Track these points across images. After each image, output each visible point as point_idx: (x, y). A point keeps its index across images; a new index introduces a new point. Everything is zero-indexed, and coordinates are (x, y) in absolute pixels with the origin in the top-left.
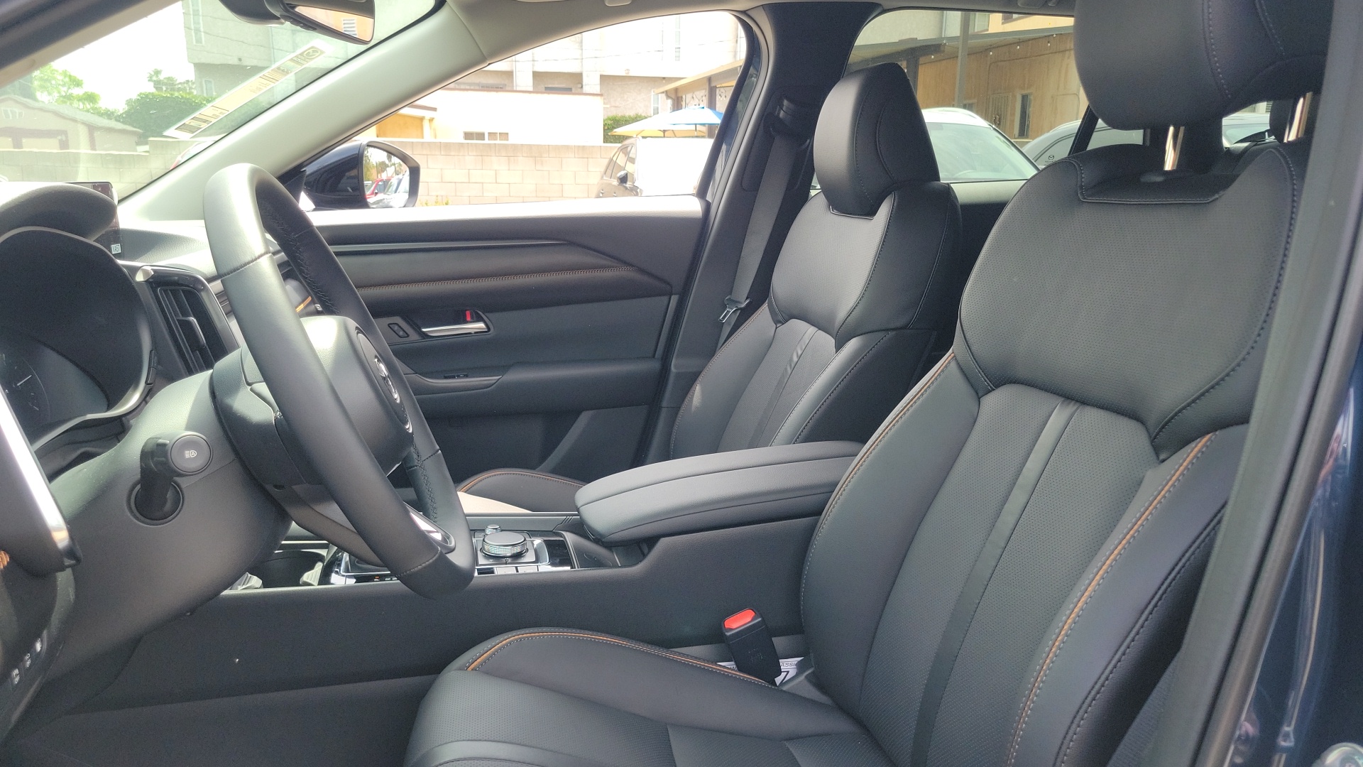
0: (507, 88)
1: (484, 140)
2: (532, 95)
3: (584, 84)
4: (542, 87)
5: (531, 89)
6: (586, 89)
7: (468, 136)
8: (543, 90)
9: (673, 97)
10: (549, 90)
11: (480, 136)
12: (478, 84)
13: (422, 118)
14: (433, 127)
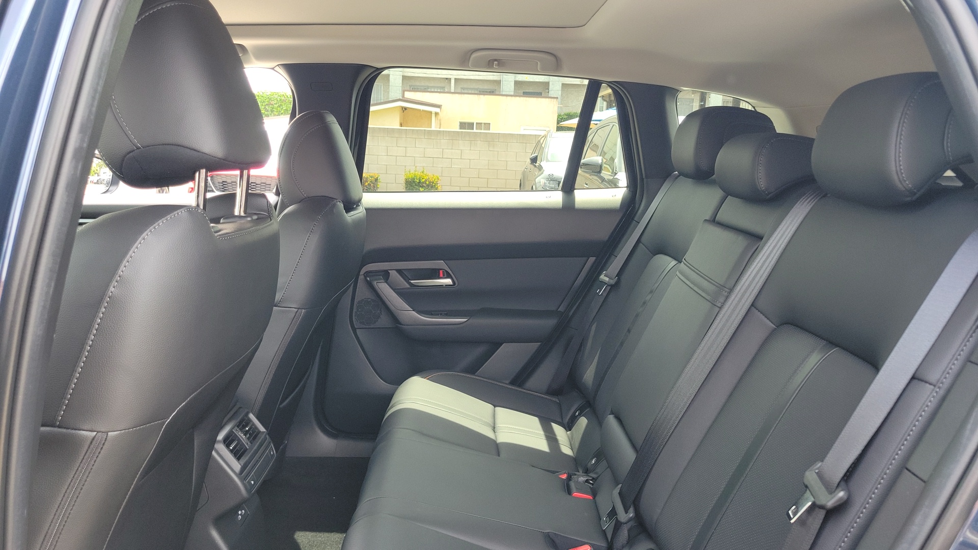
0: (497, 93)
1: (473, 129)
2: (513, 98)
3: (550, 90)
4: (521, 92)
5: (512, 93)
6: (551, 94)
7: (463, 125)
8: (522, 94)
9: (608, 100)
10: (527, 94)
11: (470, 125)
12: (477, 89)
13: (431, 113)
14: (439, 118)
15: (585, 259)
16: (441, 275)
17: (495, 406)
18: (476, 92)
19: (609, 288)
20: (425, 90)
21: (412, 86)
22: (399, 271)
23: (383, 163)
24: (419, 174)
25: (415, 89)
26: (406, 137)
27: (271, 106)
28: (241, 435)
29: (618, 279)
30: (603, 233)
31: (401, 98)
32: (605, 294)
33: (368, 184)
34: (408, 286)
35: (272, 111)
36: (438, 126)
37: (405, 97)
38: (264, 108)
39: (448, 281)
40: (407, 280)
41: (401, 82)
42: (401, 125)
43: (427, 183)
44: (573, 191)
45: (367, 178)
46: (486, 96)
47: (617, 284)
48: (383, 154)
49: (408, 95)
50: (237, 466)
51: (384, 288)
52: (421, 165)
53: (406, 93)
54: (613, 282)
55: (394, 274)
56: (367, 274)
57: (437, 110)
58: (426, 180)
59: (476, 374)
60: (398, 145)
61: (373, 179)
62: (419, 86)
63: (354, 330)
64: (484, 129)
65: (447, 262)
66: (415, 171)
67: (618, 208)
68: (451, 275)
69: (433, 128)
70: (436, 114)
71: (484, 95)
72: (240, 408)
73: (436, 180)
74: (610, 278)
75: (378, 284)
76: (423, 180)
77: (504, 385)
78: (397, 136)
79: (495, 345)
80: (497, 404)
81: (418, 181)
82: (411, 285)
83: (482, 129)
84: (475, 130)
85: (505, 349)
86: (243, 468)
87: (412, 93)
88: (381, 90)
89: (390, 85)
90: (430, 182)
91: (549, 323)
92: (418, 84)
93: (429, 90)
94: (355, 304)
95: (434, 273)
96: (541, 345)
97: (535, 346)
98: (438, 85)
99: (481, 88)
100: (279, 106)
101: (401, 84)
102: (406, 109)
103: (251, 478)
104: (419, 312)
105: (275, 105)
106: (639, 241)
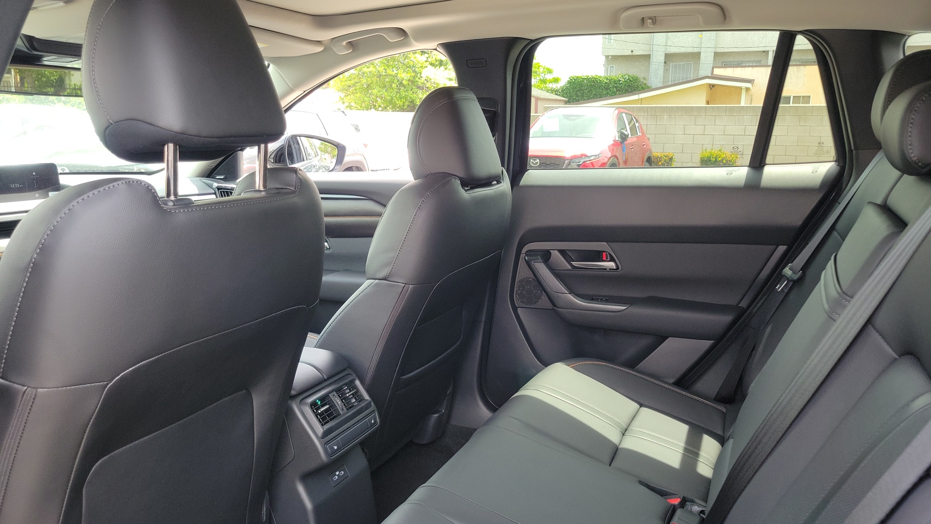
13: (741, 88)
14: (750, 94)
15: (772, 247)
16: (604, 259)
17: (641, 405)
18: (798, 63)
19: (791, 283)
20: (739, 65)
21: (724, 62)
22: (562, 252)
23: (680, 143)
24: (715, 152)
25: (726, 65)
26: (706, 115)
27: (581, 92)
28: (338, 402)
29: (802, 273)
30: (795, 217)
31: (710, 75)
32: (786, 291)
33: (662, 164)
34: (570, 268)
35: (582, 96)
36: (749, 102)
37: (714, 73)
38: (575, 94)
39: (611, 265)
40: (569, 259)
41: (712, 59)
42: (708, 103)
43: (724, 161)
44: (763, 166)
45: (661, 157)
46: (807, 67)
47: (801, 280)
48: (681, 133)
49: (717, 72)
50: (320, 430)
51: (542, 269)
52: (721, 143)
53: (715, 69)
54: (796, 277)
55: (556, 255)
56: (530, 253)
57: (749, 85)
58: (723, 159)
59: (635, 369)
60: (696, 124)
61: (667, 158)
62: (732, 62)
63: (515, 309)
64: (803, 103)
65: (609, 243)
66: (712, 150)
67: (818, 187)
68: (614, 259)
69: (743, 104)
70: (747, 89)
71: (805, 65)
72: (349, 374)
73: (734, 159)
74: (794, 272)
75: (534, 264)
76: (720, 159)
77: (666, 386)
78: (696, 115)
79: (661, 338)
80: (646, 403)
81: (714, 160)
82: (574, 267)
83: (800, 103)
84: (791, 105)
85: (670, 344)
86: (326, 433)
87: (722, 69)
88: (691, 70)
89: (701, 63)
90: (727, 161)
91: (725, 319)
92: (731, 59)
93: (743, 65)
94: (516, 284)
95: (597, 256)
96: (713, 343)
97: (707, 344)
98: (753, 59)
99: (805, 58)
100: (589, 92)
101: (712, 61)
102: (713, 86)
103: (334, 443)
104: (578, 295)
105: (585, 91)
106: (833, 228)
